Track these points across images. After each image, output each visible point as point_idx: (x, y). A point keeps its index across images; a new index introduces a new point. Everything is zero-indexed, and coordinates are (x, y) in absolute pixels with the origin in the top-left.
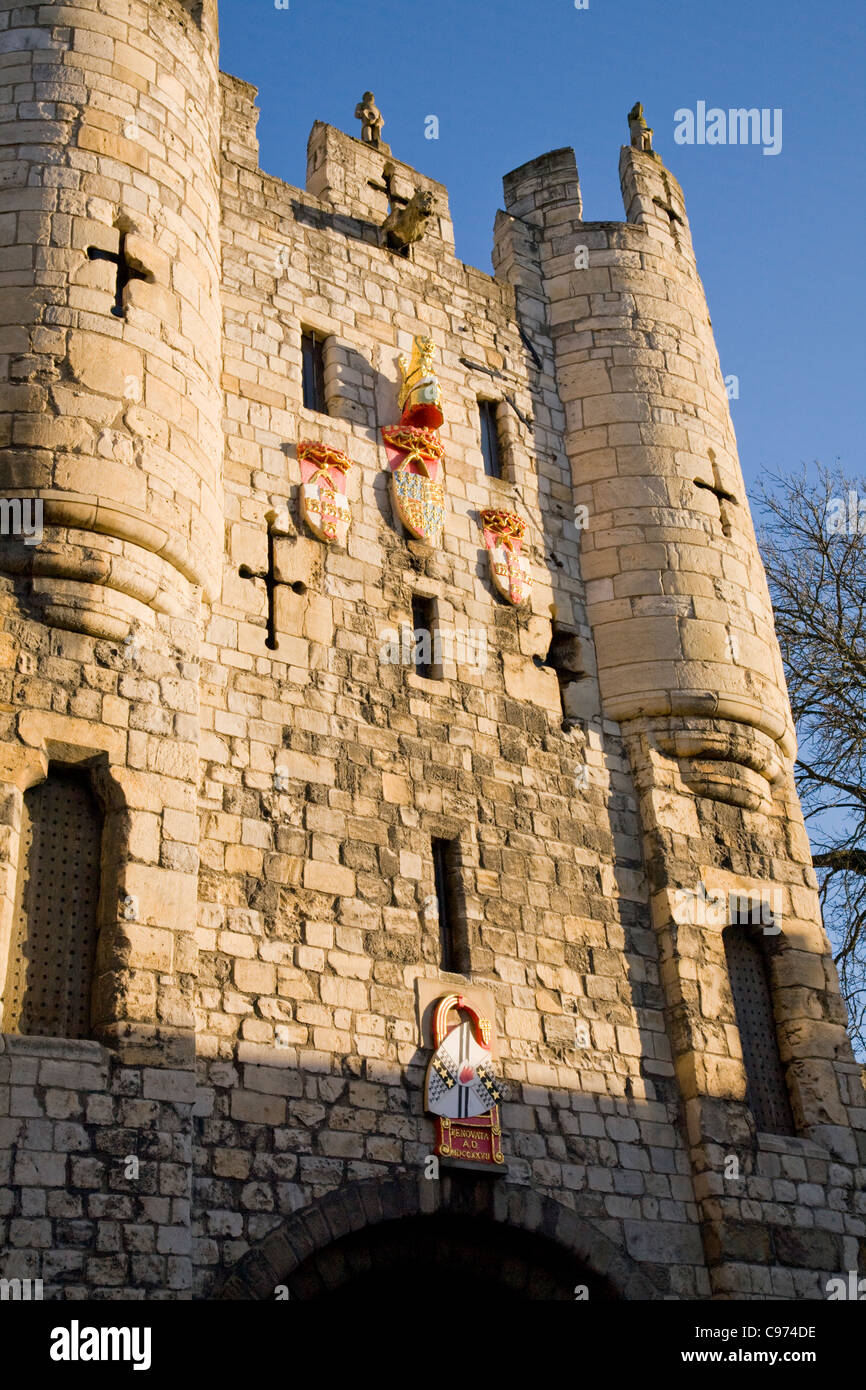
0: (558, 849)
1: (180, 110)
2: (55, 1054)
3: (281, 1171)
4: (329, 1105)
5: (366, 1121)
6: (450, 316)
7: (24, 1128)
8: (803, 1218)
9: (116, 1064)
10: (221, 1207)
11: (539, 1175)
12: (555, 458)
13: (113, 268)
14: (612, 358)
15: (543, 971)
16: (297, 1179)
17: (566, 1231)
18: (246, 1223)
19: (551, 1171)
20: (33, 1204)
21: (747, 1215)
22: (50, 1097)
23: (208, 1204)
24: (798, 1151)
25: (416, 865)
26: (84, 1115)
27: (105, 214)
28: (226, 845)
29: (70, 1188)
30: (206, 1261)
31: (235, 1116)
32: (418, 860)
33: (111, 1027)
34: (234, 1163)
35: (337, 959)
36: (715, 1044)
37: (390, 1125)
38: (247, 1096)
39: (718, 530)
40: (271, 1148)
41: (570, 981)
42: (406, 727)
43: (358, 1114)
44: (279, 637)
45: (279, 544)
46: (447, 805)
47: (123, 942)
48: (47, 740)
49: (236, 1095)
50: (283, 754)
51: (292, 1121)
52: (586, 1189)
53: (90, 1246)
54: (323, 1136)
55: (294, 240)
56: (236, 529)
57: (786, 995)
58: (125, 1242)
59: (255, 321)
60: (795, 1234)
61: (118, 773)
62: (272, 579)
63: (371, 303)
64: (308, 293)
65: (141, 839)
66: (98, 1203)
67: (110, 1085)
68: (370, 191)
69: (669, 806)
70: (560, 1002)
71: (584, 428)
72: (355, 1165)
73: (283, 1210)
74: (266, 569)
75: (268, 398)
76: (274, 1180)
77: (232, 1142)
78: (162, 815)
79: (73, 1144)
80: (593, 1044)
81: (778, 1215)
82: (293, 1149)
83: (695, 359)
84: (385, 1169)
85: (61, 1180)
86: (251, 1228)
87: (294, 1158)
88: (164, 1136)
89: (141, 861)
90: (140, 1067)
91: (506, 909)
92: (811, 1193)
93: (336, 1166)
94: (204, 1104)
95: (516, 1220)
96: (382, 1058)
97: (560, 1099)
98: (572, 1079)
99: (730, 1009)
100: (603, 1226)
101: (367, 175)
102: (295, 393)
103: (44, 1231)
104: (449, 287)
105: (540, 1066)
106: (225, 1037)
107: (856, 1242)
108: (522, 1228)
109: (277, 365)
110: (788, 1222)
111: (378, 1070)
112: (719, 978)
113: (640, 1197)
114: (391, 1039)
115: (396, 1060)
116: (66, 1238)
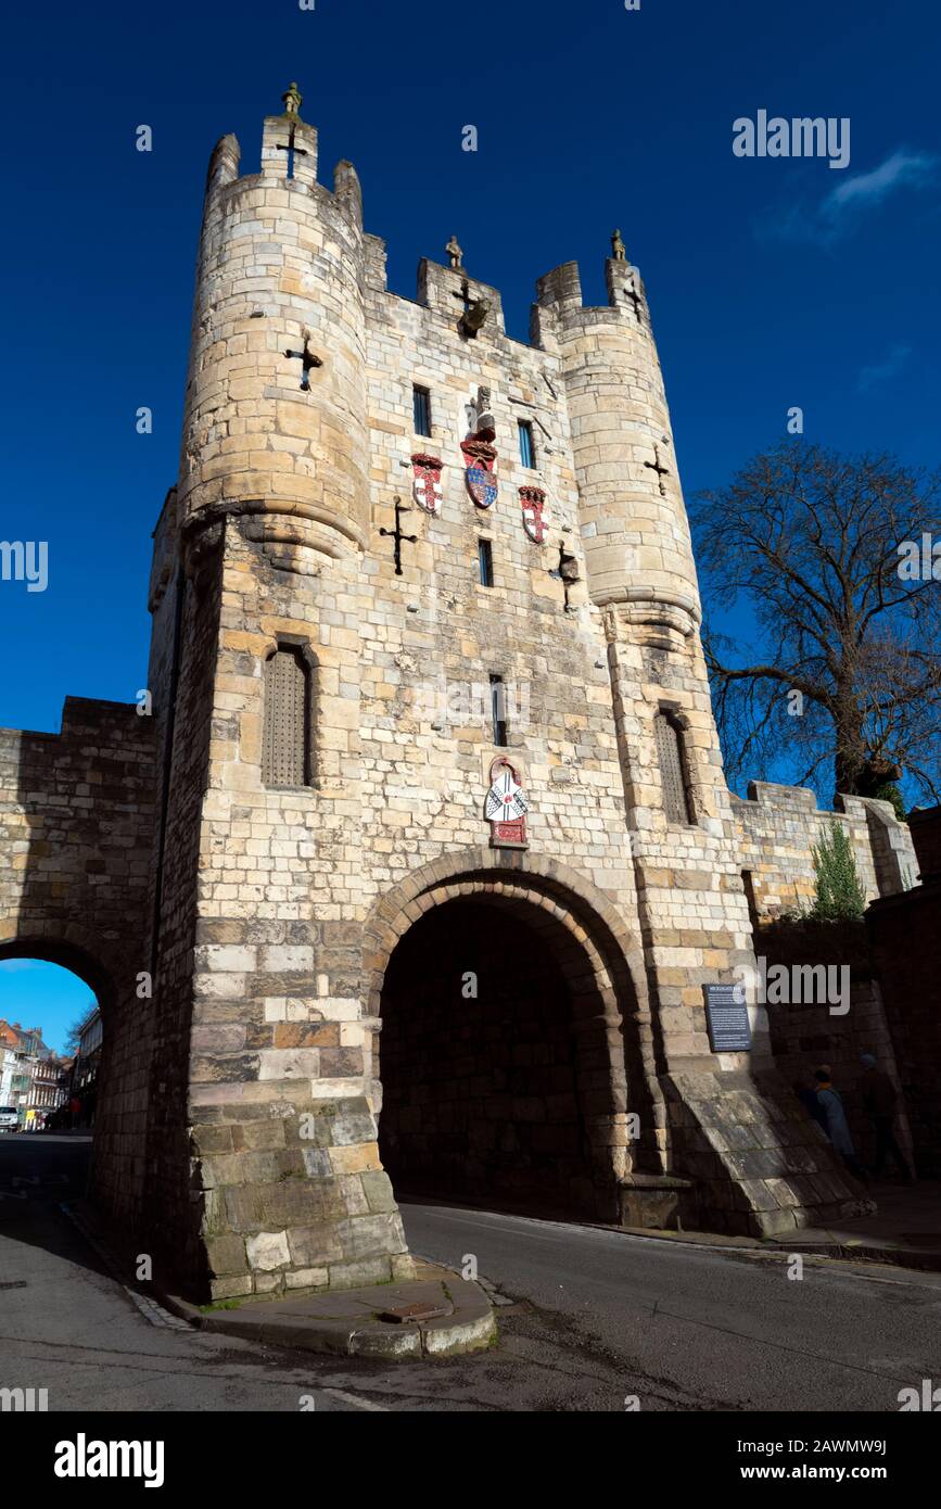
0: (562, 677)
1: (338, 262)
2: (289, 793)
3: (408, 849)
4: (434, 816)
5: (454, 824)
6: (501, 371)
7: (275, 829)
8: (691, 865)
9: (319, 799)
10: (378, 866)
11: (547, 849)
12: (563, 453)
13: (302, 361)
14: (597, 392)
15: (552, 744)
16: (418, 852)
17: (561, 877)
18: (392, 873)
19: (553, 847)
20: (282, 865)
21: (660, 865)
22: (287, 814)
23: (371, 865)
24: (690, 832)
26: (305, 823)
27: (295, 329)
28: (375, 683)
29: (301, 859)
30: (371, 892)
31: (385, 822)
33: (316, 779)
34: (384, 845)
36: (646, 779)
37: (466, 825)
38: (392, 812)
39: (657, 491)
40: (404, 837)
41: (568, 749)
43: (449, 820)
44: (402, 567)
45: (402, 515)
46: (498, 656)
47: (319, 735)
48: (276, 632)
49: (384, 812)
50: (407, 632)
51: (415, 825)
52: (573, 854)
53: (312, 885)
54: (430, 831)
56: (377, 510)
57: (689, 751)
58: (328, 883)
60: (685, 873)
61: (314, 647)
62: (397, 535)
63: (454, 368)
64: (416, 364)
65: (328, 680)
66: (314, 866)
67: (317, 808)
68: (453, 298)
69: (625, 652)
70: (561, 761)
71: (581, 435)
72: (447, 845)
73: (411, 867)
74: (395, 530)
75: (395, 430)
76: (405, 853)
77: (383, 835)
78: (339, 669)
79: (300, 837)
80: (579, 780)
81: (677, 865)
82: (415, 838)
83: (646, 387)
84: (464, 847)
85: (295, 855)
86: (394, 877)
87: (415, 842)
88: (346, 834)
89: (328, 694)
90: (333, 799)
92: (696, 853)
93: (439, 846)
94: (367, 816)
95: (535, 870)
96: (463, 791)
97: (560, 810)
98: (566, 799)
99: (656, 760)
100: (581, 872)
101: (451, 288)
102: (411, 425)
103: (288, 879)
104: (501, 353)
105: (549, 794)
106: (378, 783)
107: (718, 876)
108: (538, 875)
109: (399, 409)
110: (682, 867)
111: (461, 798)
112: (650, 743)
113: (602, 858)
114: (466, 782)
115: (470, 793)
116: (299, 881)
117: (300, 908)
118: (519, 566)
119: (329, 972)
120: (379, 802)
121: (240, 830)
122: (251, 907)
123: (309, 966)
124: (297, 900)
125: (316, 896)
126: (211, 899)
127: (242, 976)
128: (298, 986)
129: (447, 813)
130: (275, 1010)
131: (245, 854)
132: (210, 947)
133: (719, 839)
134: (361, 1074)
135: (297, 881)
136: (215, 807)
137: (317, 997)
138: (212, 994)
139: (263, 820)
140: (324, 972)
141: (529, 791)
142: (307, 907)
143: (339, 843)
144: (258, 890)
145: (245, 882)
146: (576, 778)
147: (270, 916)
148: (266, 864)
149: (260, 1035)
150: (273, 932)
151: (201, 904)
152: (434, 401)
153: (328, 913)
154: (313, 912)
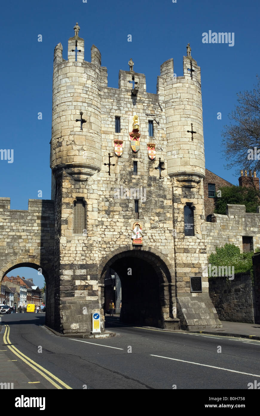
0: (156, 199)
1: (91, 86)
2: (80, 236)
4: (117, 238)
5: (123, 240)
6: (144, 106)
7: (77, 244)
8: (190, 247)
9: (88, 236)
10: (103, 251)
11: (148, 244)
12: (163, 129)
13: (80, 122)
14: (175, 107)
15: (152, 217)
16: (113, 247)
17: (152, 251)
19: (150, 244)
20: (78, 252)
21: (181, 247)
22: (79, 241)
23: (101, 251)
24: (192, 238)
25: (132, 205)
26: (84, 242)
27: (78, 112)
28: (102, 206)
29: (83, 251)
30: (101, 257)
31: (104, 240)
32: (132, 204)
33: (87, 232)
34: (104, 246)
35: (119, 220)
36: (179, 225)
37: (126, 240)
38: (106, 238)
39: (190, 139)
40: (109, 244)
41: (157, 218)
42: (131, 184)
43: (121, 239)
44: (111, 174)
45: (111, 158)
47: (88, 221)
48: (76, 197)
49: (104, 238)
50: (111, 192)
51: (112, 241)
52: (156, 245)
53: (86, 256)
54: (116, 242)
55: (114, 100)
56: (103, 158)
58: (90, 256)
59: (107, 118)
60: (188, 249)
61: (86, 200)
62: (109, 165)
63: (128, 108)
64: (116, 110)
65: (89, 208)
66: (86, 252)
67: (87, 239)
68: (129, 83)
69: (176, 190)
70: (154, 222)
71: (169, 122)
72: (121, 245)
73: (111, 251)
74: (109, 163)
75: (109, 133)
76: (109, 247)
77: (104, 244)
78: (92, 204)
79: (83, 246)
80: (159, 226)
81: (186, 247)
84: (125, 245)
85: (82, 250)
86: (107, 253)
87: (112, 245)
88: (94, 244)
89: (90, 211)
90: (91, 237)
91: (146, 209)
92: (193, 244)
93: (118, 245)
94: (100, 239)
95: (144, 250)
96: (125, 232)
97: (153, 234)
98: (155, 232)
99: (183, 220)
100: (158, 250)
101: (129, 80)
102: (114, 130)
103: (80, 255)
104: (144, 99)
105: (150, 230)
106: (103, 231)
107: (199, 249)
108: (145, 251)
109: (111, 126)
110: (188, 247)
111: (124, 234)
112: (182, 215)
113: (165, 246)
114: (126, 229)
115: (127, 232)
116: (83, 256)
117: (83, 261)
118: (146, 168)
119: (90, 275)
120: (103, 236)
121: (69, 245)
122: (72, 262)
123: (85, 274)
124: (82, 260)
125: (86, 259)
126: (63, 260)
127: (70, 276)
128: (83, 278)
129: (121, 237)
130: (78, 283)
131: (70, 250)
132: (63, 270)
133: (201, 239)
134: (98, 296)
135: (82, 255)
136: (63, 240)
137: (87, 280)
138: (64, 280)
139: (74, 242)
140: (89, 275)
141: (144, 230)
142: (85, 261)
143: (92, 247)
144: (73, 258)
145: (70, 256)
146: (158, 226)
147: (76, 263)
148: (75, 252)
149: (75, 288)
150: (77, 267)
151: (61, 261)
152: (122, 121)
153: (90, 262)
154: (86, 262)
